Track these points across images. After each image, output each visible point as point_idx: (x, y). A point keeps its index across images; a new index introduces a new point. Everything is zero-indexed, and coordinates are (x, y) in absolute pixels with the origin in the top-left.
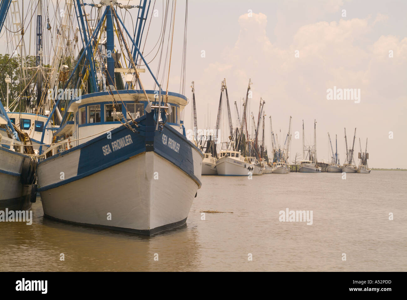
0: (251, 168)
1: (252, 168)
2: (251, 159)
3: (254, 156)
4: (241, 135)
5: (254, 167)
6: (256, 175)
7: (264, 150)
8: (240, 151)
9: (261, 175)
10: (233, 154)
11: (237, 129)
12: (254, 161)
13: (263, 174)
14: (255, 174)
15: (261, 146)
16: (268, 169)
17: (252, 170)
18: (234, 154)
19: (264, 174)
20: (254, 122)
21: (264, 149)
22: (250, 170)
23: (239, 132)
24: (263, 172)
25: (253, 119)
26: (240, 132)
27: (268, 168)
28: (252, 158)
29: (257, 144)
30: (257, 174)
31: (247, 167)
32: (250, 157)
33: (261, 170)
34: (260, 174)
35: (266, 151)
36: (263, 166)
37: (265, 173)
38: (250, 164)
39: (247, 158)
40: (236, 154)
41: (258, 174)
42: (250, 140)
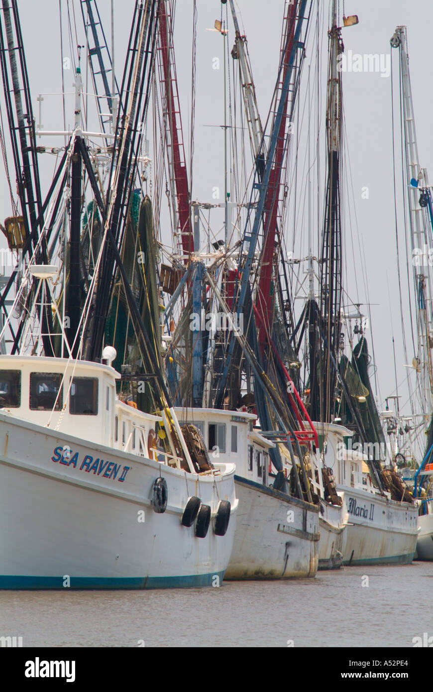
0: (214, 512)
1: (224, 515)
2: (212, 428)
3: (238, 402)
4: (118, 205)
5: (235, 505)
6: (260, 576)
7: (337, 344)
8: (109, 352)
9: (308, 577)
10: (43, 388)
11: (80, 146)
12: (243, 444)
13: (331, 565)
14: (252, 567)
15: (311, 305)
16: (379, 521)
17: (221, 529)
18: (55, 379)
19: (336, 568)
20: (248, 87)
21: (339, 335)
22: (200, 533)
23: (94, 180)
24: (326, 548)
25: (235, 55)
26: (108, 180)
27: (379, 509)
28: (223, 416)
29: (268, 285)
30: (267, 568)
31: (178, 502)
32: (205, 415)
33: (303, 533)
34: (291, 570)
35: (361, 350)
36: (330, 490)
37: (351, 563)
38: (204, 477)
39: (175, 416)
40: (77, 381)
41: (277, 566)
42: (205, 255)
